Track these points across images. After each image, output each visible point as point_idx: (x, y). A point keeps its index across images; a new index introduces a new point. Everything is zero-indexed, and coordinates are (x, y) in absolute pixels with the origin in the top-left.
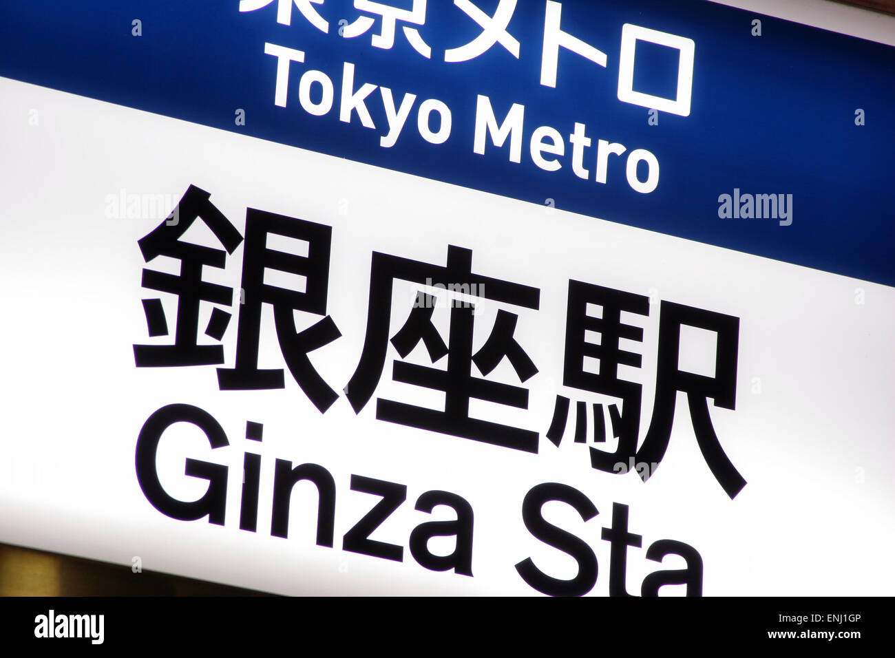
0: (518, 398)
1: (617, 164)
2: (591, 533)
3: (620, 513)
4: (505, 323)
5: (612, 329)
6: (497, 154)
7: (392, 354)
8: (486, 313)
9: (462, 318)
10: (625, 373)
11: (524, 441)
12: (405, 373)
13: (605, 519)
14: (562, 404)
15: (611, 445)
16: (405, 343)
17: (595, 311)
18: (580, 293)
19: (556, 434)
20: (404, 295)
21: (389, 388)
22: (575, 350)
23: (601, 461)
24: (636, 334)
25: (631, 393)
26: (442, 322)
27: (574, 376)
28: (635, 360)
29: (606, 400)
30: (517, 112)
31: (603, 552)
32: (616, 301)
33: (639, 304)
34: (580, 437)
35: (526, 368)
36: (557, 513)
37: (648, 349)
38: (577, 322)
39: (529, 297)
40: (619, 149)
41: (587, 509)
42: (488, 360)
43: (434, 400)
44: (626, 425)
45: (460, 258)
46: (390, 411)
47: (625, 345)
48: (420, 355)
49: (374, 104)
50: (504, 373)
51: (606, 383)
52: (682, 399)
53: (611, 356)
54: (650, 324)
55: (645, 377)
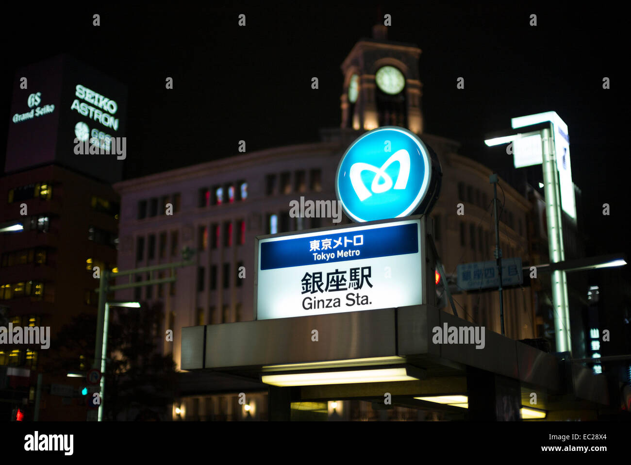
0: (345, 284)
1: (355, 253)
2: (354, 298)
3: (358, 294)
4: (343, 276)
5: (355, 273)
6: (340, 257)
7: (330, 284)
8: (340, 276)
9: (338, 277)
10: (357, 277)
11: (346, 289)
12: (331, 286)
13: (356, 295)
14: (350, 284)
15: (356, 286)
16: (331, 282)
17: (353, 271)
18: (351, 270)
19: (349, 287)
20: (331, 277)
21: (330, 288)
22: (351, 276)
23: (355, 289)
24: (358, 272)
25: (358, 280)
26: (335, 279)
27: (351, 280)
28: (358, 275)
29: (355, 281)
30: (342, 251)
31: (356, 299)
32: (355, 269)
33: (359, 269)
34: (352, 286)
35: (345, 280)
36: (350, 297)
37: (360, 274)
38: (351, 273)
39: (345, 272)
40: (354, 251)
41: (353, 295)
42: (341, 281)
43: (335, 288)
44: (358, 284)
45: (337, 270)
46: (330, 291)
47: (357, 274)
48: (333, 283)
49: (326, 256)
50: (343, 282)
51: (355, 279)
52: (364, 278)
53: (355, 276)
54: (360, 271)
55: (360, 277)
